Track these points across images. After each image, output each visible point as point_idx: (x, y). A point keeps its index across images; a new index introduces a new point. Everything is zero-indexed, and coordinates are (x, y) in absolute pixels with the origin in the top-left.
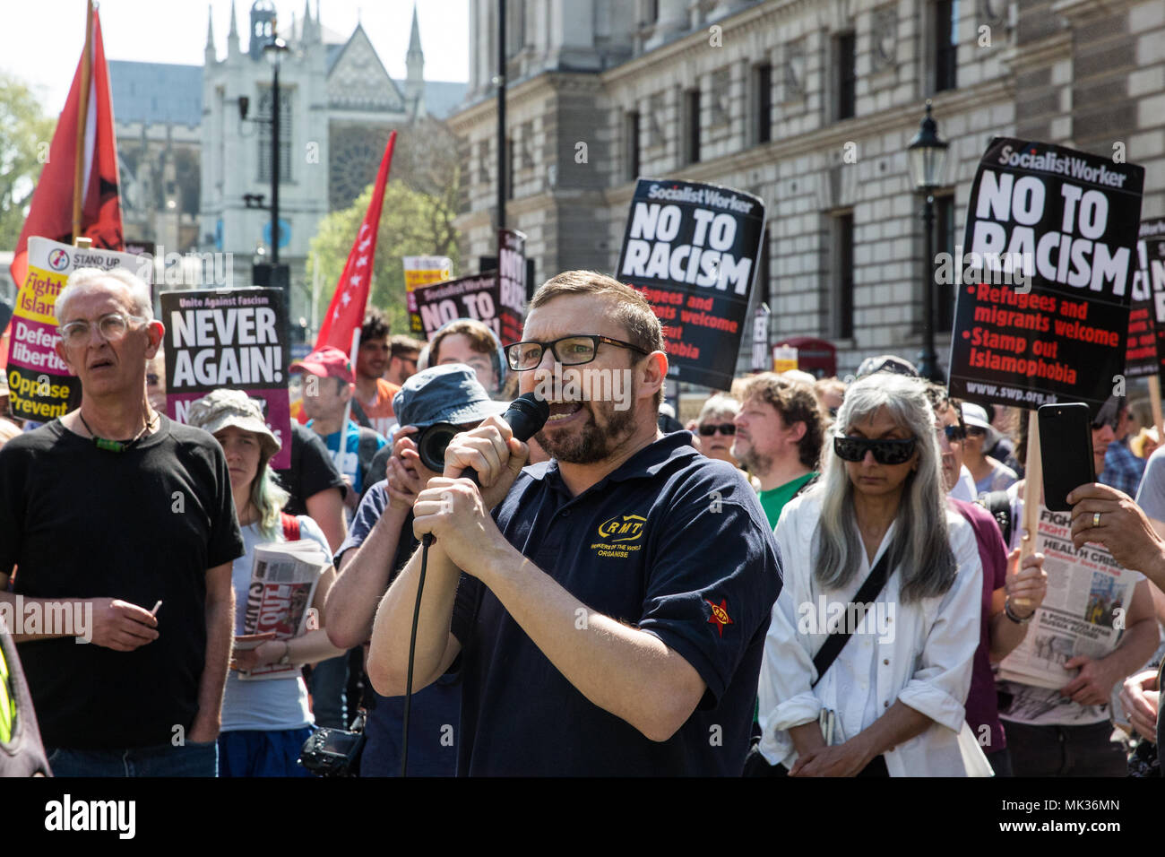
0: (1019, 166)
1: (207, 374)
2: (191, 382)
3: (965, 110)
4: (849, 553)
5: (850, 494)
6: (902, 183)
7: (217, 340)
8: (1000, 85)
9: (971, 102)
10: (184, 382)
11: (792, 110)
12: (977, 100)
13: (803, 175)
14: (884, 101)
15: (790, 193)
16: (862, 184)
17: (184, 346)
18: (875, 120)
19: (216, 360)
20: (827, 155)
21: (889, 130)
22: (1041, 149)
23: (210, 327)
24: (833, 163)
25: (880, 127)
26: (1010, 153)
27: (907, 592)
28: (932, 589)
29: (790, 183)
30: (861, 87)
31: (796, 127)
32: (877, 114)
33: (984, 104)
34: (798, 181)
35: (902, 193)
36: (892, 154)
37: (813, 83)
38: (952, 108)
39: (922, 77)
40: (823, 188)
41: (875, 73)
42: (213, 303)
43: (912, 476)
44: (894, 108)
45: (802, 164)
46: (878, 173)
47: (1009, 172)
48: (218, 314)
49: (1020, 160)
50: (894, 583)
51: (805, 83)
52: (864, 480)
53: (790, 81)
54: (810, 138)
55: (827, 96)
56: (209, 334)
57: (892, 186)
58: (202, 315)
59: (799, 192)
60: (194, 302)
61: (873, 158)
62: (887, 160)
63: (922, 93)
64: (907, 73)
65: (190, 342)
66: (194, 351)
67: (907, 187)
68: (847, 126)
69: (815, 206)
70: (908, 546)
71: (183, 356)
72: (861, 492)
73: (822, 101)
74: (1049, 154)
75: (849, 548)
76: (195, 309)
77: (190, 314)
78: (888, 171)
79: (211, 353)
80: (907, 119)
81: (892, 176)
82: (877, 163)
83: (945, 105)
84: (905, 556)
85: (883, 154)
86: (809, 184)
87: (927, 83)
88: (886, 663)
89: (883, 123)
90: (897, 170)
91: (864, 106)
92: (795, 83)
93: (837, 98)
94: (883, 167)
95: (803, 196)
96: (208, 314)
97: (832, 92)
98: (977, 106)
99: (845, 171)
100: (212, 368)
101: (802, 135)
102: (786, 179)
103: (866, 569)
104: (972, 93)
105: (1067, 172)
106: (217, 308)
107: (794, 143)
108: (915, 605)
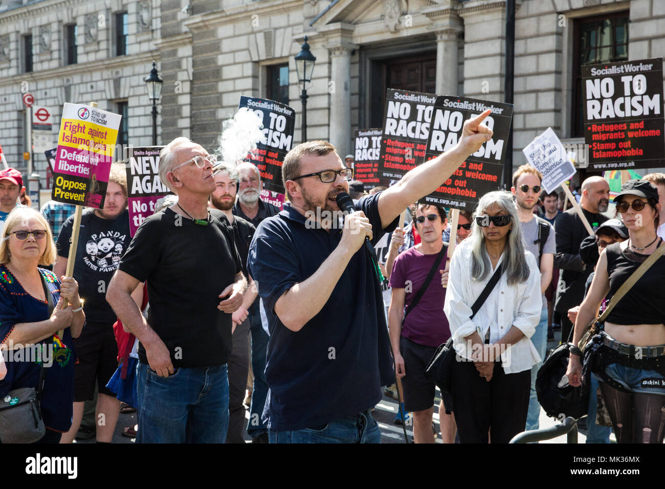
0: (452, 107)
1: (147, 188)
2: (141, 192)
3: (133, 64)
4: (485, 266)
5: (484, 241)
6: (102, 95)
7: (152, 171)
8: (149, 55)
9: (135, 61)
10: (137, 192)
11: (43, 58)
12: (139, 60)
13: (50, 88)
14: (92, 57)
15: (44, 96)
16: (82, 94)
17: (137, 174)
18: (89, 66)
19: (151, 181)
20: (63, 80)
21: (96, 70)
22: (462, 100)
23: (148, 165)
24: (66, 84)
25: (90, 69)
26: (448, 102)
27: (510, 280)
28: (521, 279)
29: (43, 92)
30: (80, 50)
31: (46, 66)
32: (89, 63)
33: (142, 62)
34: (48, 91)
35: (102, 100)
36: (96, 81)
37: (55, 46)
38: (125, 63)
39: (111, 48)
40: (61, 95)
41: (86, 44)
42: (149, 153)
43: (509, 232)
44: (97, 61)
45: (50, 83)
46: (89, 90)
47: (448, 110)
48: (152, 159)
49: (452, 104)
50: (504, 278)
51: (50, 46)
52: (490, 234)
53: (42, 44)
54: (53, 72)
55: (62, 52)
56: (147, 168)
57: (97, 96)
58: (145, 159)
59: (48, 96)
60: (142, 153)
61: (87, 83)
62: (94, 84)
63: (111, 55)
64: (103, 45)
65: (140, 172)
66: (142, 177)
67: (104, 97)
68: (73, 67)
69: (57, 103)
70: (509, 263)
71: (136, 179)
72: (489, 240)
73: (60, 55)
74: (465, 102)
75: (485, 263)
76: (142, 156)
77: (139, 158)
78: (94, 89)
79: (148, 178)
80: (104, 66)
81: (97, 91)
82: (89, 85)
83: (123, 61)
84: (509, 266)
85: (92, 81)
86: (53, 92)
87: (113, 50)
88: (502, 311)
89: (92, 67)
90: (99, 89)
91: (81, 59)
92: (46, 45)
93: (67, 54)
94: (92, 87)
95: (51, 98)
96: (147, 158)
97: (64, 50)
98: (138, 63)
99: (72, 88)
100: (149, 185)
101: (49, 70)
102: (41, 89)
103: (492, 273)
104: (136, 57)
105: (474, 109)
106: (151, 156)
107: (46, 73)
108: (513, 286)
